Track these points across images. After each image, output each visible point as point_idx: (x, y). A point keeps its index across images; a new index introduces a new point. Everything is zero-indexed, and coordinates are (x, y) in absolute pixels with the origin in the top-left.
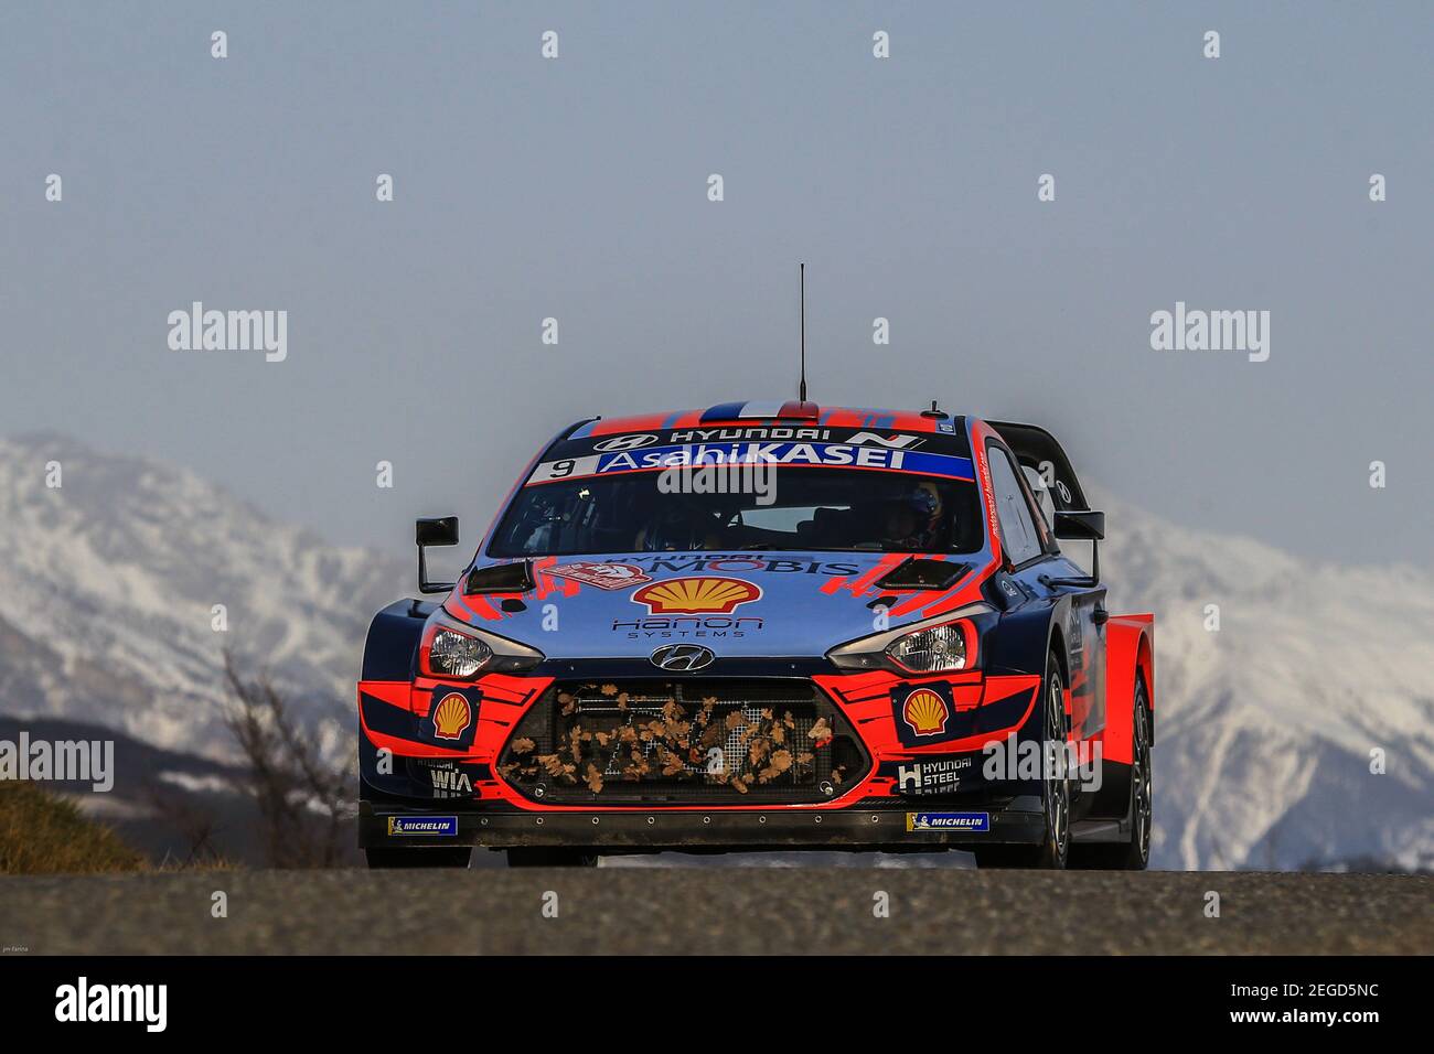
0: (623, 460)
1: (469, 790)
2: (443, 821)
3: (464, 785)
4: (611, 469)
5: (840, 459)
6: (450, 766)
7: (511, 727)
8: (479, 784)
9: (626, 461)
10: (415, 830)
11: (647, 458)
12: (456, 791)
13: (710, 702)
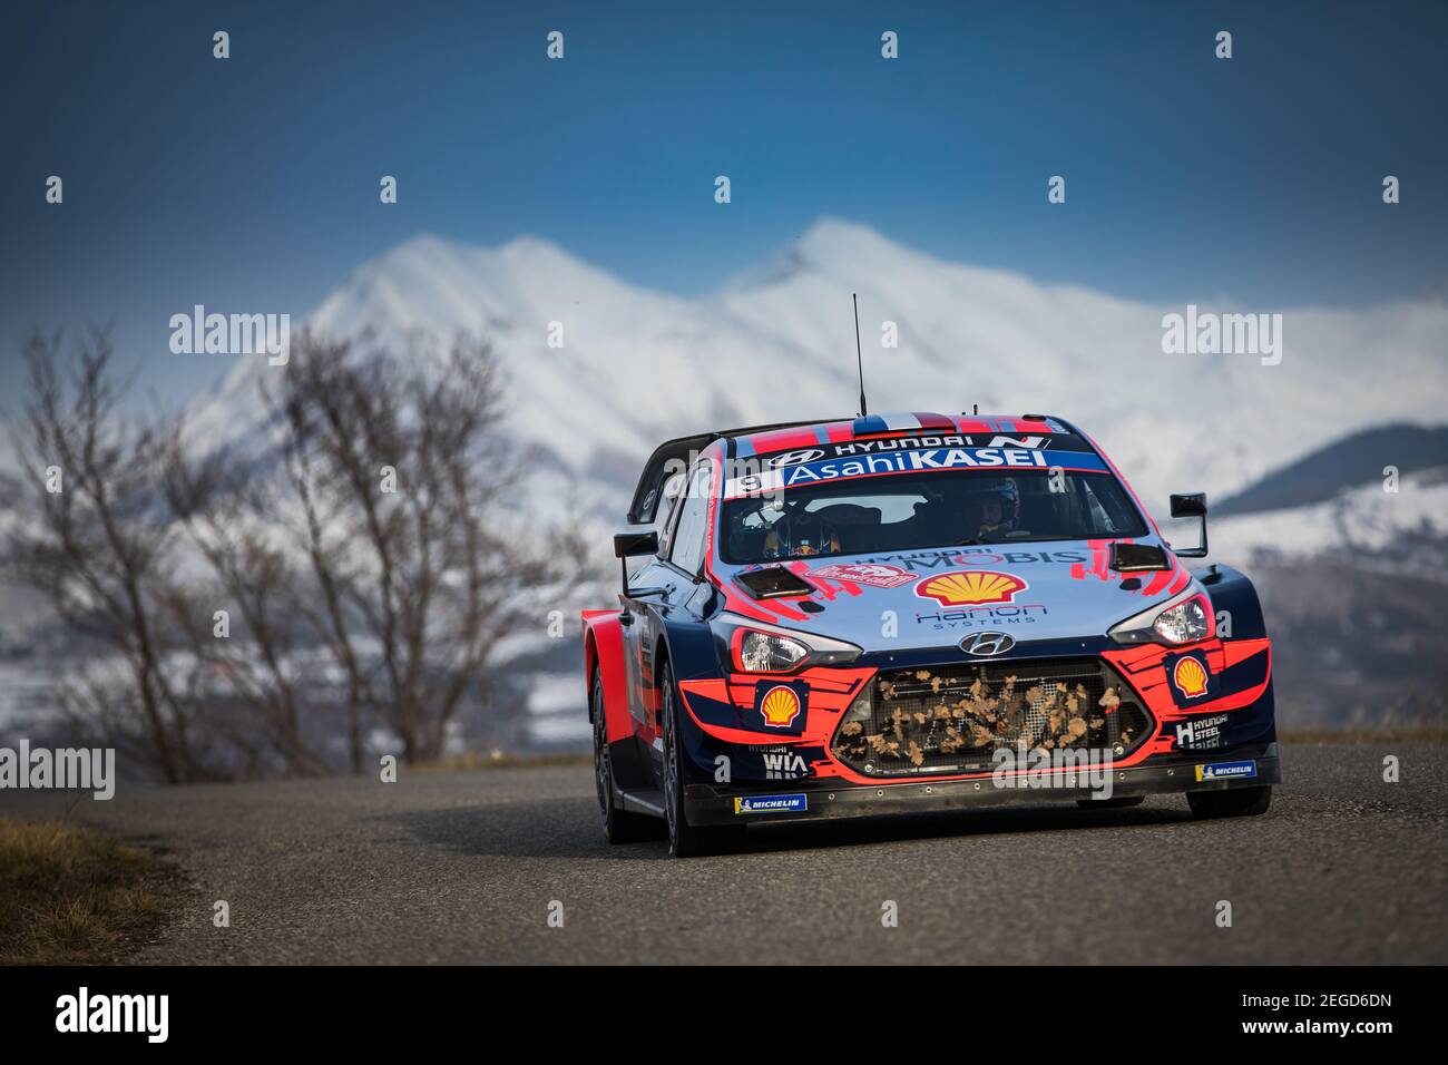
0: (802, 473)
1: (804, 769)
2: (792, 799)
3: (799, 766)
4: (796, 481)
5: (992, 461)
6: (784, 750)
7: (841, 713)
8: (814, 764)
9: (806, 474)
10: (765, 808)
11: (824, 470)
12: (790, 772)
13: (1011, 680)
